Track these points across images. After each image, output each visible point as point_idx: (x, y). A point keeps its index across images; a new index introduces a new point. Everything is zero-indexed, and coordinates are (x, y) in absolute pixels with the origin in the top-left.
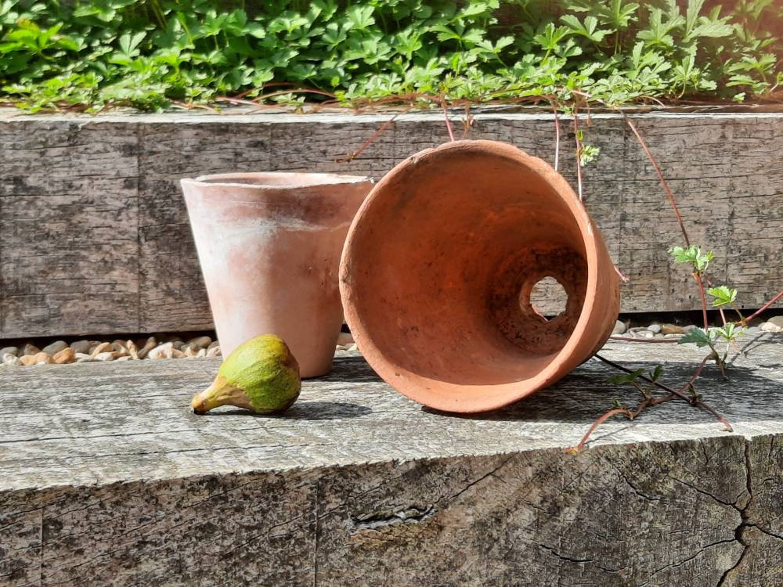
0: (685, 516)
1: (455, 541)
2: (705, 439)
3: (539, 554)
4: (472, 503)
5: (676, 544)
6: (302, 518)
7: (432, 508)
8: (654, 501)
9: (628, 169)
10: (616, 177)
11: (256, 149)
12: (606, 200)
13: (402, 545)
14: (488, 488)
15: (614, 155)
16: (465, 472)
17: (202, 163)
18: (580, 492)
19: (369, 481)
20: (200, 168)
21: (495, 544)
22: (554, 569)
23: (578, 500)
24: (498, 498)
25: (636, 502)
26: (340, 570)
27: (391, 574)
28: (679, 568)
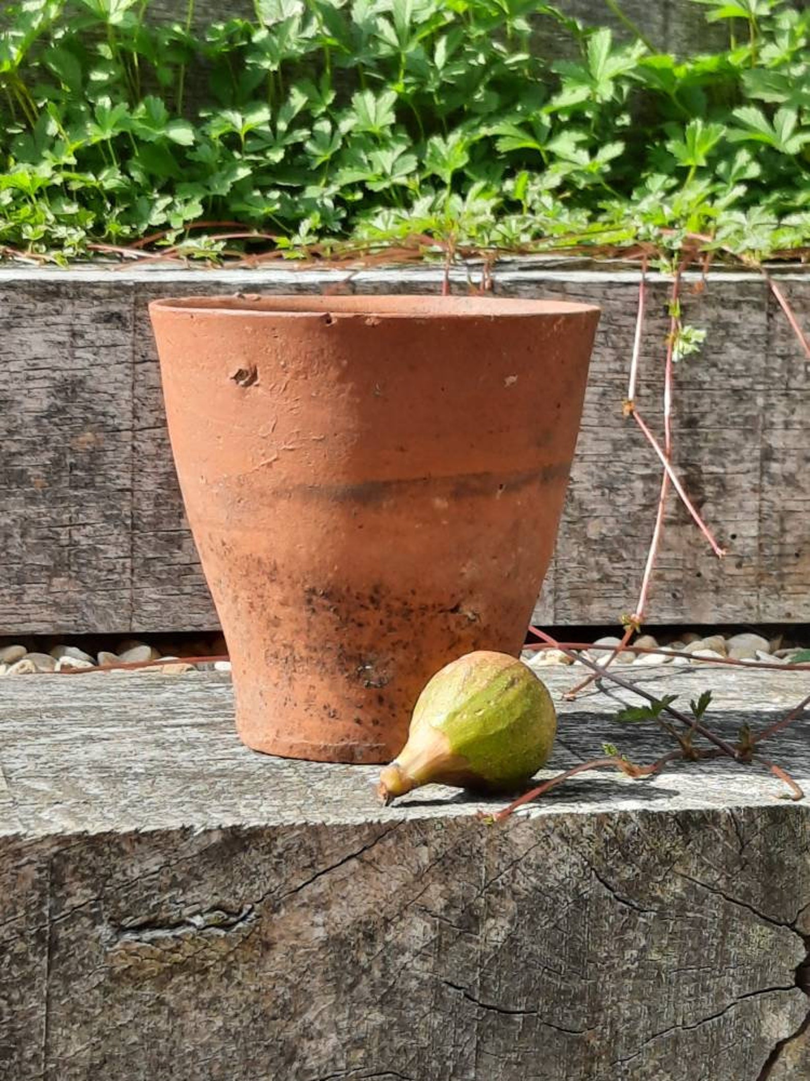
0: (703, 942)
1: (293, 970)
2: (738, 809)
3: (441, 997)
4: (321, 904)
5: (687, 990)
6: (24, 919)
7: (250, 911)
8: (648, 914)
9: (774, 369)
10: (752, 383)
11: (109, 326)
12: (734, 423)
13: (198, 972)
14: (351, 881)
15: (748, 345)
16: (309, 851)
17: (14, 348)
18: (515, 893)
19: (140, 862)
20: (11, 357)
21: (364, 977)
22: (468, 1025)
23: (511, 906)
24: (369, 898)
25: (615, 914)
26: (91, 1010)
27: (179, 1021)
28: (695, 1032)
